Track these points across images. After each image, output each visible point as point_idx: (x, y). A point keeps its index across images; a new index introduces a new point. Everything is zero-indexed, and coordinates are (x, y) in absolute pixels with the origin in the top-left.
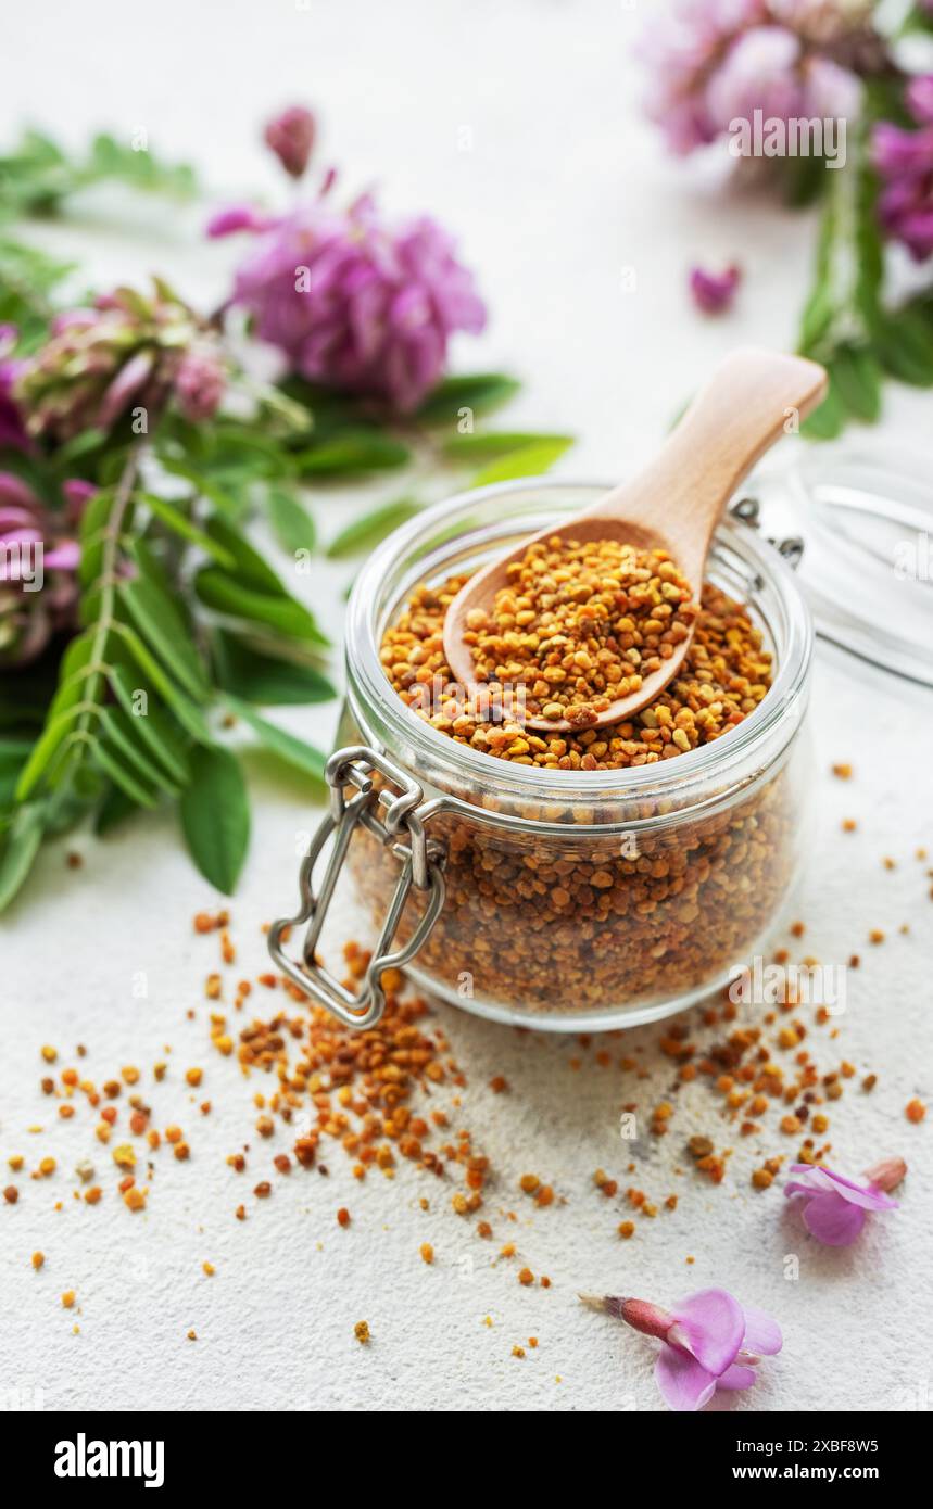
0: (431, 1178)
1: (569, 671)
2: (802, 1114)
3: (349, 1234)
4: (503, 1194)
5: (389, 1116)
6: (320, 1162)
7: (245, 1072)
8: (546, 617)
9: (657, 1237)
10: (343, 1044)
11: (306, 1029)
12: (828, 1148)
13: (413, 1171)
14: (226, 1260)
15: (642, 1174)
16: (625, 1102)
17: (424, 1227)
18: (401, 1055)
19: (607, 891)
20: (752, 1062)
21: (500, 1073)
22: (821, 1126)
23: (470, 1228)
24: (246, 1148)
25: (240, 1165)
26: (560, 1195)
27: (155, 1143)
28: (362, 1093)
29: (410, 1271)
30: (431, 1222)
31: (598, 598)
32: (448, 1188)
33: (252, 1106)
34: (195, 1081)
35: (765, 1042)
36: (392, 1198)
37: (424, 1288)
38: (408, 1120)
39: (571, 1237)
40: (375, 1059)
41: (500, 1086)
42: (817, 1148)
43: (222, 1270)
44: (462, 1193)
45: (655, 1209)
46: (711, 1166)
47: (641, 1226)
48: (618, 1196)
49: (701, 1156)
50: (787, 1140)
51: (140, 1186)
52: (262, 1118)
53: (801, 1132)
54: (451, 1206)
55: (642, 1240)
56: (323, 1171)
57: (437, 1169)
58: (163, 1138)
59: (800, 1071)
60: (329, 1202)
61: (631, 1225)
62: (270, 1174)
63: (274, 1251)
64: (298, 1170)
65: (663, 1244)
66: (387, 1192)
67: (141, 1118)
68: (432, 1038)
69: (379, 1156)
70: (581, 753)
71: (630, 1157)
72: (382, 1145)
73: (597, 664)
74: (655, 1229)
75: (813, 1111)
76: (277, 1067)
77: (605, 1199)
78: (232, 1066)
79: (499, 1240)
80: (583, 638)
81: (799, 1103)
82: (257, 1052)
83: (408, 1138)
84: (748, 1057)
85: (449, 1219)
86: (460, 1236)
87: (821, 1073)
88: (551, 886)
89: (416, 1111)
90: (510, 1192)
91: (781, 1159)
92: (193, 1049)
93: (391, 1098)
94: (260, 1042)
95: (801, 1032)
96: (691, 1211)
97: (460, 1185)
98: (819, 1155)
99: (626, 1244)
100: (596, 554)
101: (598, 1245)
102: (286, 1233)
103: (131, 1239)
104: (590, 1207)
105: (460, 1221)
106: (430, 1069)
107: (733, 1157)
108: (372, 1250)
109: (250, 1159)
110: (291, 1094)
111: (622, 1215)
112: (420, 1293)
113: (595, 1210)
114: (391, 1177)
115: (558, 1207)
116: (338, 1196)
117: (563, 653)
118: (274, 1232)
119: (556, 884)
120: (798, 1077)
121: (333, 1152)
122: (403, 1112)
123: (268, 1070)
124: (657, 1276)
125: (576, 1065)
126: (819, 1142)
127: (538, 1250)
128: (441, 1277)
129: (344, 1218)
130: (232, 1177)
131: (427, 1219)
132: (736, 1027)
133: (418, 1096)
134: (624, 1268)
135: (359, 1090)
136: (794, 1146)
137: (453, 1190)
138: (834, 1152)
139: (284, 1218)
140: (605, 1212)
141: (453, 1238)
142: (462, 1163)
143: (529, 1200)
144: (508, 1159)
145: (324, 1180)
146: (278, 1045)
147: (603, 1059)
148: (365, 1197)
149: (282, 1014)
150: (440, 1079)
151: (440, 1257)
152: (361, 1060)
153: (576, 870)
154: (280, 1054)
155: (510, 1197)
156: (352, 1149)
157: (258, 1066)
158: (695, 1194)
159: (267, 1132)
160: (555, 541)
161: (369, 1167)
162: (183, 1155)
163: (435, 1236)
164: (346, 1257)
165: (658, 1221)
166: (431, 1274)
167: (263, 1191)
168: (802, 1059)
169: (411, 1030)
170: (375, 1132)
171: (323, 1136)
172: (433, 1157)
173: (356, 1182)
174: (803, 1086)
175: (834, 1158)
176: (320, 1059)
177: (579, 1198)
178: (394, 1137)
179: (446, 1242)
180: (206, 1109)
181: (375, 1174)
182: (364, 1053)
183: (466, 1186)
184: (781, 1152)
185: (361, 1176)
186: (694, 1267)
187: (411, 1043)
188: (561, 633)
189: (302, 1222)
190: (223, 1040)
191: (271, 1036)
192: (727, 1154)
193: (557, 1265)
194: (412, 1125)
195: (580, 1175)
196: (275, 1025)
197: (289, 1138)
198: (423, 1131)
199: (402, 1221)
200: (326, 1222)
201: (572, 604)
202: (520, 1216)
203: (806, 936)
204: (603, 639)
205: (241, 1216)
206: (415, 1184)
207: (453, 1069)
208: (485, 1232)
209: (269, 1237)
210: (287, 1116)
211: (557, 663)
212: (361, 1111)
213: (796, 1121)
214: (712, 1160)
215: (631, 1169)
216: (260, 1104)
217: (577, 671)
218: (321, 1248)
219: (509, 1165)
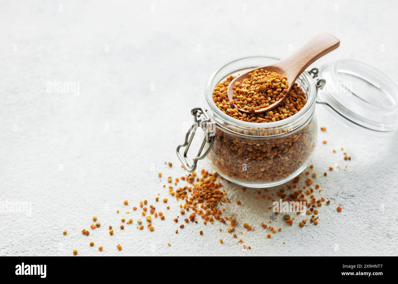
0: (222, 224)
1: (253, 99)
2: (312, 210)
3: (202, 237)
4: (239, 228)
5: (212, 210)
6: (195, 220)
7: (177, 199)
8: (252, 86)
9: (276, 238)
10: (201, 193)
11: (192, 190)
12: (318, 218)
13: (218, 222)
14: (173, 242)
15: (273, 223)
16: (269, 207)
17: (221, 235)
18: (215, 195)
19: (251, 152)
20: (300, 198)
21: (239, 200)
22: (316, 213)
23: (232, 235)
24: (178, 217)
25: (176, 221)
26: (253, 228)
27: (156, 216)
28: (206, 205)
29: (217, 245)
30: (222, 234)
31: (265, 84)
32: (226, 226)
33: (179, 207)
34: (165, 202)
35: (303, 193)
36: (213, 229)
37: (220, 249)
38: (217, 211)
39: (256, 238)
40: (209, 196)
41: (239, 203)
42: (315, 218)
43: (172, 245)
44: (230, 227)
45: (276, 231)
46: (289, 222)
47: (272, 235)
48: (267, 228)
49: (287, 219)
50: (308, 216)
51: (153, 226)
52: (182, 210)
53: (312, 214)
54: (227, 230)
55: (273, 238)
56: (196, 222)
57: (223, 222)
58: (158, 215)
59: (312, 200)
60: (198, 229)
61: (270, 235)
62: (184, 223)
63: (185, 241)
64: (191, 222)
65: (278, 239)
66: (212, 227)
67: (153, 210)
68: (222, 192)
69: (210, 219)
70: (250, 118)
71: (270, 219)
72: (210, 216)
73: (260, 99)
74: (276, 236)
75: (314, 209)
76: (185, 198)
77: (264, 229)
78: (175, 198)
79: (238, 238)
80: (259, 93)
81: (311, 207)
82: (180, 195)
83: (217, 215)
84: (299, 197)
85: (226, 234)
86: (229, 237)
87: (316, 200)
88: (238, 148)
89: (219, 209)
90: (241, 227)
91: (307, 220)
92: (165, 194)
93: (212, 205)
94: (181, 192)
95: (312, 191)
96: (285, 232)
97: (229, 226)
98: (316, 219)
99: (269, 239)
100: (269, 74)
101: (262, 239)
102: (187, 236)
103: (151, 237)
104: (260, 231)
105: (229, 234)
106: (222, 199)
107: (295, 220)
108: (208, 240)
109: (179, 220)
110: (189, 205)
111: (268, 233)
112: (219, 250)
113: (262, 231)
114: (213, 224)
115: (252, 231)
116: (200, 228)
117: (253, 95)
118: (185, 236)
119: (240, 148)
120: (311, 201)
121: (199, 218)
122: (215, 209)
123: (183, 199)
124: (276, 246)
125: (257, 198)
126: (316, 216)
127: (248, 240)
128: (224, 247)
129: (201, 233)
130: (175, 224)
131: (221, 234)
132: (296, 190)
133: (219, 205)
134: (268, 245)
135: (205, 204)
136: (310, 217)
137: (227, 227)
138: (319, 219)
139: (187, 233)
140: (264, 232)
141: (228, 238)
142: (230, 221)
143: (246, 229)
144: (241, 220)
145: (197, 224)
146: (186, 193)
147: (264, 197)
148: (207, 228)
149: (187, 186)
150: (224, 202)
151: (224, 242)
152: (205, 197)
153: (244, 146)
154: (186, 195)
155: (241, 229)
156: (203, 217)
157: (181, 198)
158: (286, 228)
159: (183, 213)
160: (262, 70)
161: (207, 222)
162: (163, 218)
163: (223, 237)
164: (202, 242)
165: (276, 234)
166: (222, 246)
167: (182, 227)
168: (312, 197)
169: (217, 190)
170: (209, 213)
171: (196, 214)
172: (223, 219)
173: (204, 225)
174: (312, 204)
175: (319, 220)
176: (195, 197)
177: (258, 229)
178: (213, 215)
179: (226, 239)
180: (168, 208)
181: (209, 223)
182: (206, 195)
183: (231, 226)
184: (307, 219)
185: (205, 223)
186: (285, 245)
187: (217, 193)
188: (254, 90)
189: (192, 234)
190: (172, 192)
191: (184, 191)
192: (293, 219)
193: (252, 244)
194: (218, 212)
195: (258, 224)
196: (185, 189)
197: (188, 215)
198: (220, 213)
199: (215, 234)
200: (197, 234)
201: (259, 84)
202: (244, 233)
203: (313, 168)
204: (263, 93)
205: (177, 232)
206: (219, 225)
207: (227, 199)
208: (235, 236)
209: (183, 237)
210: (188, 210)
211: (251, 97)
212: (205, 209)
213: (310, 211)
214: (290, 220)
215: (270, 222)
216: (181, 207)
217: (254, 99)
218: (196, 240)
219: (241, 221)
